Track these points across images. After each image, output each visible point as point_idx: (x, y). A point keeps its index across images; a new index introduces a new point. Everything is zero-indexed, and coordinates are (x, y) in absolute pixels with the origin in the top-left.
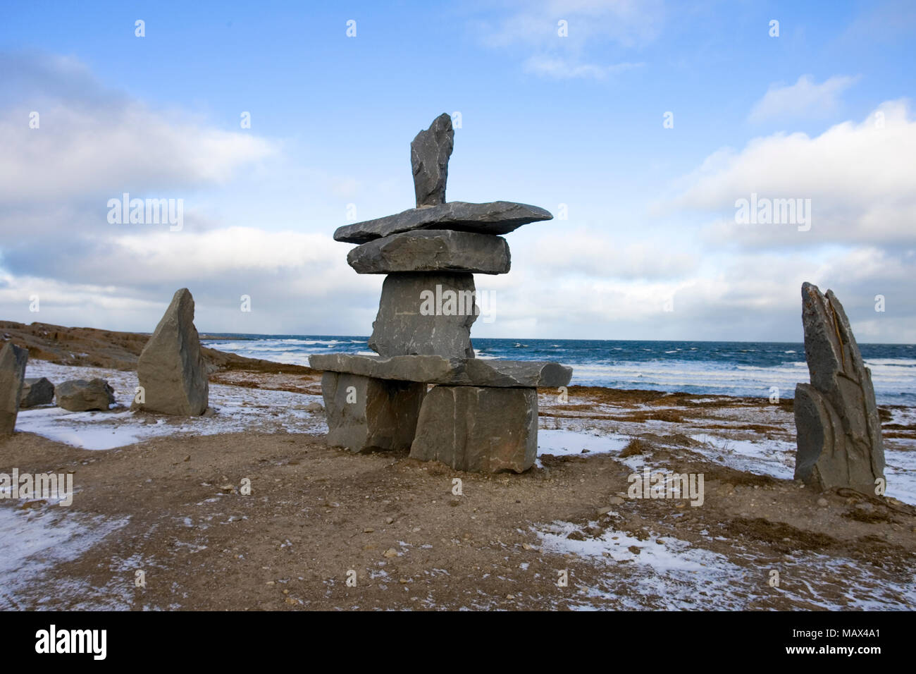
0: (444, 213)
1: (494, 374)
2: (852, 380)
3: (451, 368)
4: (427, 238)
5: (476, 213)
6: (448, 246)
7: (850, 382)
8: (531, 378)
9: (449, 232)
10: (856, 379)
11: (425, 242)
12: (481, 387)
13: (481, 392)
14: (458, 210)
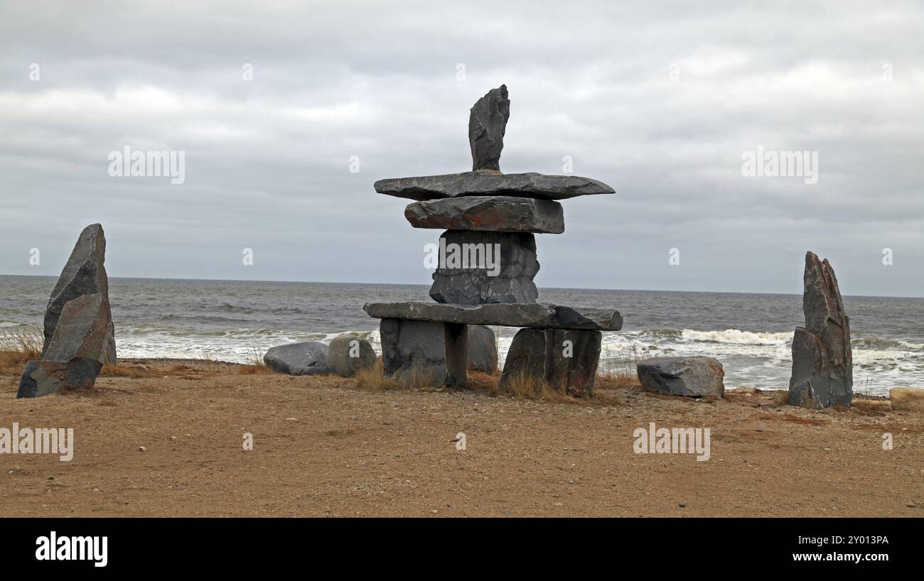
0: (526, 183)
1: (581, 318)
2: (837, 324)
3: (550, 313)
4: (513, 204)
5: (556, 185)
6: (533, 212)
7: (836, 326)
8: (605, 322)
9: (533, 200)
10: (839, 323)
11: (512, 207)
12: (567, 329)
13: (567, 334)
14: (539, 181)
